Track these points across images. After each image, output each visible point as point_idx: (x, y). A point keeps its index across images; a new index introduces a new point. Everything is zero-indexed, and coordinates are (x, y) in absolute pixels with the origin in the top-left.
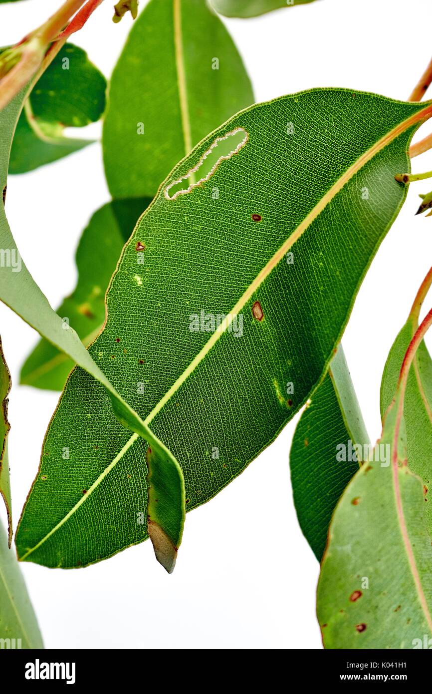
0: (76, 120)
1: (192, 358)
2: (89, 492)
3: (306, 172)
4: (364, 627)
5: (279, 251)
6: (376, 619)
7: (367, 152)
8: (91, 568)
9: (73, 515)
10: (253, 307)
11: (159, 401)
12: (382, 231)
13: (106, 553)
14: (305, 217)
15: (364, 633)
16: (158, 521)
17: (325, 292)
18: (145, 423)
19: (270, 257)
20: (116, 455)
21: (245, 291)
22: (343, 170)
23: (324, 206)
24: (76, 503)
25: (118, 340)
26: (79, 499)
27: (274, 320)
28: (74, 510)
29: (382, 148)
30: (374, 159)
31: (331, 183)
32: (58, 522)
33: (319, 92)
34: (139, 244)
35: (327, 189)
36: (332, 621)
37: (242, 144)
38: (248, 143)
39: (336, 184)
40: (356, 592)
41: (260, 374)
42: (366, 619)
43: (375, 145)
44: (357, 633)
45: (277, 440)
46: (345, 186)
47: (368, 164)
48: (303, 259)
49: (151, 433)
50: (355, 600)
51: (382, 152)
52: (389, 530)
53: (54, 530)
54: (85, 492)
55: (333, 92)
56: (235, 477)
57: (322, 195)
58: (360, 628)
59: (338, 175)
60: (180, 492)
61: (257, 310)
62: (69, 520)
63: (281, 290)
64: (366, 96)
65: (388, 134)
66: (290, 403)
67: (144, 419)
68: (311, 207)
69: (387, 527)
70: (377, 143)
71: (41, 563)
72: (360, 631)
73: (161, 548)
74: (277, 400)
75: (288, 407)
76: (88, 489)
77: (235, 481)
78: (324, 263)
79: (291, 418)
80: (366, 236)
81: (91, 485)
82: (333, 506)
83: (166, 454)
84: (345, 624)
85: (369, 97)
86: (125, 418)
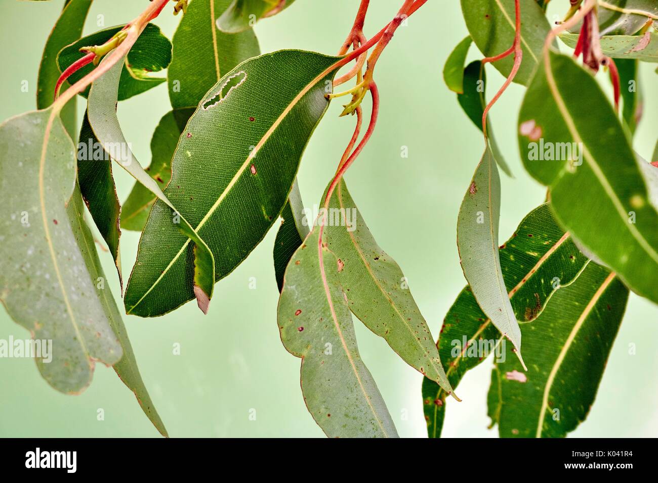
0: (154, 67)
1: (219, 196)
2: (165, 272)
3: (278, 94)
4: (302, 328)
5: (264, 137)
6: (309, 325)
7: (310, 83)
8: (167, 315)
9: (156, 285)
10: (251, 167)
11: (201, 221)
12: (315, 124)
13: (174, 306)
14: (277, 118)
15: (302, 332)
16: (200, 285)
17: (287, 157)
18: (196, 231)
19: (259, 140)
20: (179, 251)
21: (246, 159)
22: (298, 93)
23: (288, 112)
24: (157, 279)
25: (179, 187)
26: (159, 276)
27: (261, 175)
28: (156, 283)
29: (319, 81)
30: (314, 86)
31: (291, 100)
32: (148, 290)
33: (284, 52)
34: (189, 134)
35: (289, 103)
36: (286, 326)
37: (244, 80)
38: (246, 79)
39: (294, 101)
40: (298, 311)
41: (255, 203)
42: (304, 325)
43: (315, 79)
44: (299, 332)
45: (264, 239)
46: (298, 101)
47: (311, 90)
48: (277, 141)
49: (199, 237)
50: (298, 315)
51: (318, 83)
52: (316, 279)
53: (146, 294)
54: (162, 272)
55: (292, 51)
56: (243, 261)
57: (286, 106)
58: (300, 329)
59: (295, 96)
60: (212, 268)
61: (253, 169)
62: (154, 288)
63: (265, 158)
64: (310, 53)
65: (322, 73)
66: (270, 218)
67: (194, 229)
68: (281, 113)
69: (315, 277)
70: (316, 78)
71: (138, 315)
72: (300, 331)
73: (201, 300)
74: (264, 217)
75: (270, 220)
76: (164, 270)
77: (243, 262)
78: (287, 143)
79: (271, 226)
80: (307, 127)
81: (166, 268)
82: (286, 265)
83: (205, 247)
84: (293, 327)
85: (312, 54)
86: (183, 228)
